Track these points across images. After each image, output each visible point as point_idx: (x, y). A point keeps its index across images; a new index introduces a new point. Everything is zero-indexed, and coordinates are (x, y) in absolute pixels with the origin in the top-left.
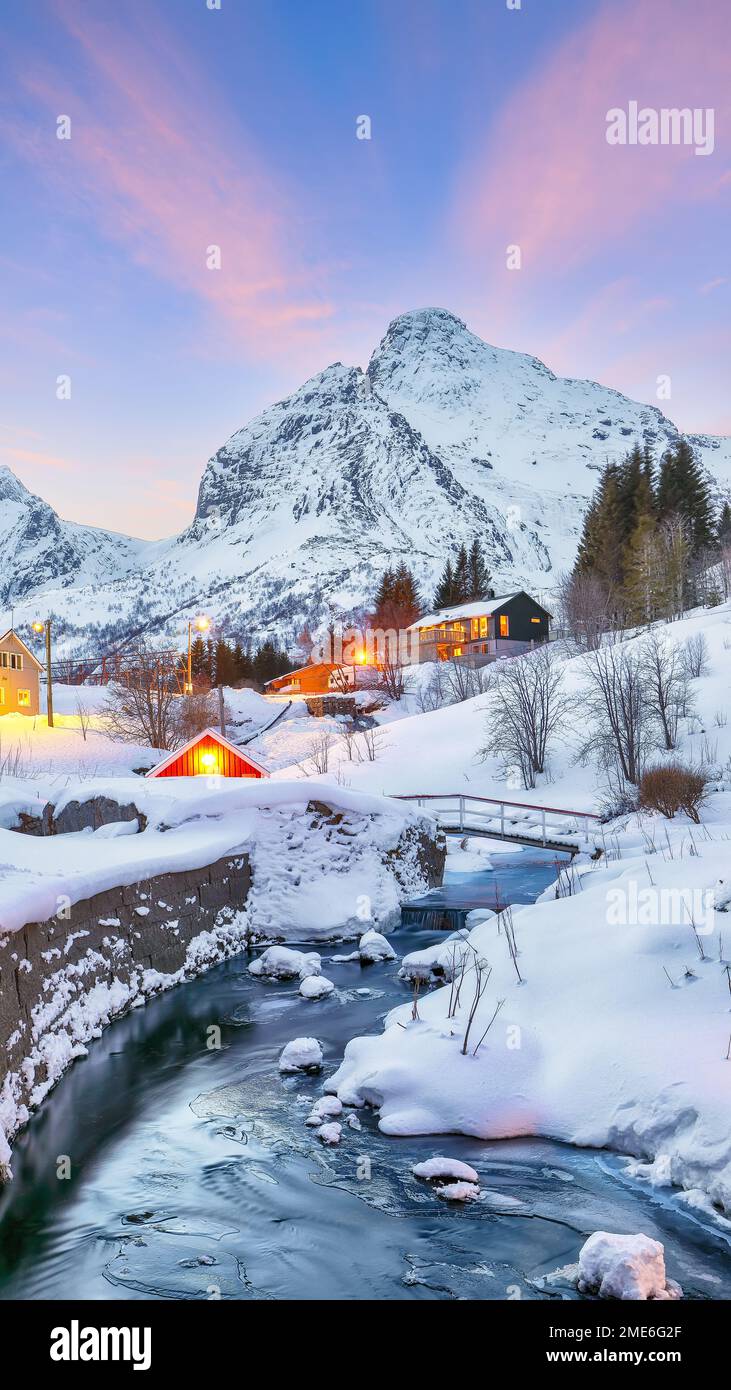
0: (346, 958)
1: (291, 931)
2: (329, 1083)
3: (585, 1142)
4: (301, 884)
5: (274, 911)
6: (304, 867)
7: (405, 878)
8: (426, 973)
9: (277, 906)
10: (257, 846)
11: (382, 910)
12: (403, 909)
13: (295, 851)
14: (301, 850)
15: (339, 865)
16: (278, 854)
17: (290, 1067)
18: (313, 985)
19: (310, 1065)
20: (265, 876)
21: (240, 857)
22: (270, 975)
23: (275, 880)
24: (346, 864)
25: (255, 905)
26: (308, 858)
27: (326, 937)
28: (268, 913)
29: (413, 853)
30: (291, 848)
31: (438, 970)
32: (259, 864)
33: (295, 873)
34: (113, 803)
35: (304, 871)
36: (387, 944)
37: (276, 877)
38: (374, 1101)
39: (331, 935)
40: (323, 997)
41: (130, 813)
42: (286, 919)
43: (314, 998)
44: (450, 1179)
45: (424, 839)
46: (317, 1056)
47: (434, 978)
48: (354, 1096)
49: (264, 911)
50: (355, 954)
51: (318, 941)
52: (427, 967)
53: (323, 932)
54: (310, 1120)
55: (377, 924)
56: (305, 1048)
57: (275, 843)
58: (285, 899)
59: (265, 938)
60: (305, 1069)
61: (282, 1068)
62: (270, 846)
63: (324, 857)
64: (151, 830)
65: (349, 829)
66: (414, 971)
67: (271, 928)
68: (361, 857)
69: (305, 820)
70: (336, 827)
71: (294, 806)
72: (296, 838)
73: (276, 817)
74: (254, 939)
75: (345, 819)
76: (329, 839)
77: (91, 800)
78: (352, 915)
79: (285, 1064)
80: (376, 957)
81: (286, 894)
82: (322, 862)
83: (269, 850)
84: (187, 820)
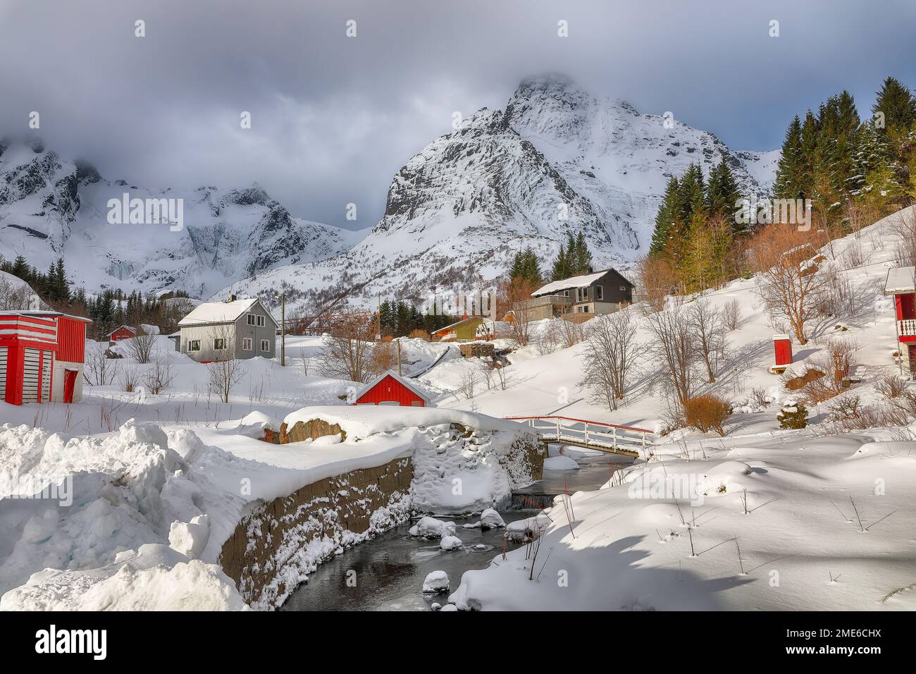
0: (472, 526)
1: (438, 508)
2: (452, 597)
4: (445, 477)
5: (428, 495)
6: (447, 466)
7: (515, 474)
8: (521, 535)
9: (430, 492)
10: (417, 452)
11: (499, 494)
12: (513, 495)
13: (441, 455)
14: (445, 455)
15: (469, 464)
16: (431, 457)
17: (429, 589)
18: (448, 541)
19: (442, 588)
20: (422, 472)
21: (405, 459)
22: (423, 536)
23: (429, 474)
24: (475, 464)
25: (415, 490)
26: (449, 459)
27: (460, 512)
28: (424, 496)
29: (521, 456)
30: (439, 453)
31: (529, 533)
32: (418, 464)
33: (441, 469)
34: (325, 423)
35: (447, 468)
36: (499, 517)
37: (429, 472)
38: (477, 607)
39: (464, 511)
40: (454, 550)
41: (335, 429)
42: (435, 500)
43: (449, 550)
45: (529, 448)
46: (446, 583)
47: (526, 539)
48: (466, 605)
49: (421, 494)
50: (478, 524)
51: (455, 515)
52: (521, 531)
53: (459, 509)
55: (495, 504)
56: (436, 577)
57: (428, 450)
58: (437, 487)
59: (421, 512)
60: (438, 590)
61: (424, 589)
62: (426, 452)
63: (460, 459)
64: (349, 441)
65: (477, 441)
66: (514, 533)
67: (425, 506)
68: (484, 459)
69: (447, 435)
70: (467, 439)
71: (440, 426)
72: (442, 447)
73: (429, 433)
74: (414, 513)
75: (474, 434)
76: (463, 448)
77: (312, 421)
78: (478, 497)
79: (426, 587)
80: (492, 525)
81: (435, 483)
82: (459, 463)
83: (424, 454)
84: (372, 434)
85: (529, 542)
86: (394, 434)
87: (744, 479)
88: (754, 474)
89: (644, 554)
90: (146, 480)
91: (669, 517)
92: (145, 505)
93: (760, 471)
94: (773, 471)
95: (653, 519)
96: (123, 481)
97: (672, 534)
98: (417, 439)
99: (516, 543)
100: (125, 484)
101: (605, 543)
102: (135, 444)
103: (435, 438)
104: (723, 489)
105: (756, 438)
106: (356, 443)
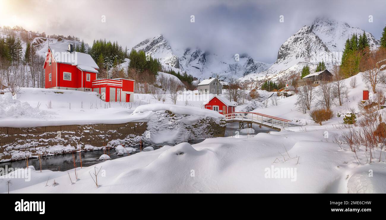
4: (159, 131)
15: (170, 127)
21: (144, 122)
24: (173, 127)
26: (162, 125)
28: (148, 137)
32: (149, 125)
33: (158, 128)
35: (160, 128)
37: (153, 129)
57: (155, 120)
58: (155, 135)
67: (148, 141)
68: (177, 126)
69: (163, 115)
70: (172, 117)
71: (161, 111)
72: (160, 119)
73: (156, 114)
75: (175, 116)
76: (169, 120)
81: (154, 133)
82: (166, 126)
83: (152, 122)
103: (158, 116)
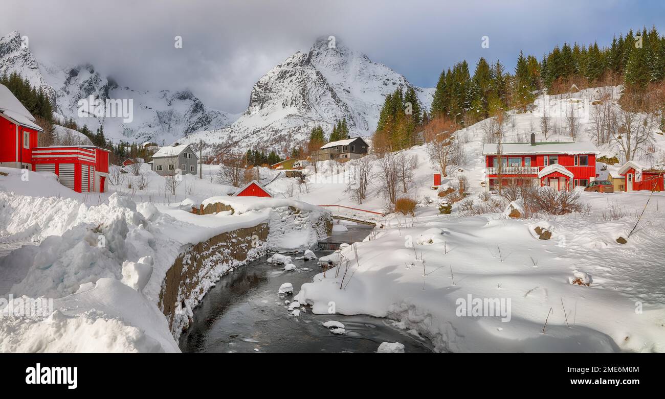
0: (299, 258)
1: (282, 249)
2: (296, 298)
3: (379, 317)
6: (286, 228)
7: (319, 232)
8: (327, 263)
9: (277, 241)
10: (271, 220)
11: (312, 243)
13: (283, 223)
14: (285, 222)
15: (298, 228)
16: (278, 223)
17: (282, 293)
18: (289, 266)
19: (289, 292)
20: (273, 231)
21: (265, 224)
22: (274, 263)
23: (277, 232)
25: (269, 240)
26: (287, 225)
27: (292, 251)
29: (323, 224)
30: (282, 221)
31: (331, 263)
32: (271, 227)
33: (283, 230)
34: (223, 205)
36: (313, 254)
38: (311, 303)
39: (295, 251)
40: (292, 271)
41: (228, 208)
42: (279, 245)
43: (289, 271)
44: (335, 327)
45: (326, 220)
46: (291, 289)
47: (329, 265)
48: (304, 302)
49: (273, 242)
50: (303, 257)
51: (290, 253)
53: (292, 249)
54: (289, 309)
55: (310, 247)
56: (287, 286)
57: (277, 219)
58: (280, 239)
59: (272, 251)
60: (287, 293)
61: (279, 292)
62: (275, 220)
63: (293, 225)
64: (235, 214)
65: (302, 216)
66: (322, 263)
67: (275, 248)
68: (305, 225)
69: (287, 212)
70: (297, 215)
71: (283, 208)
72: (284, 218)
73: (277, 211)
74: (269, 251)
75: (300, 212)
76: (295, 219)
77: (216, 204)
78: (302, 244)
79: (280, 291)
80: (310, 258)
81: (280, 237)
82: (292, 227)
83: (275, 222)
84: (249, 211)
85: (331, 267)
86: (259, 211)
87: (441, 236)
88: (445, 234)
89: (399, 275)
90: (114, 229)
91: (409, 256)
92: (113, 246)
93: (447, 233)
94: (452, 233)
95: (401, 256)
96: (100, 229)
97: (412, 264)
98: (271, 214)
99: (323, 268)
100: (100, 232)
101: (377, 268)
102: (116, 207)
103: (281, 214)
104: (431, 242)
105: (431, 218)
106: (239, 216)
